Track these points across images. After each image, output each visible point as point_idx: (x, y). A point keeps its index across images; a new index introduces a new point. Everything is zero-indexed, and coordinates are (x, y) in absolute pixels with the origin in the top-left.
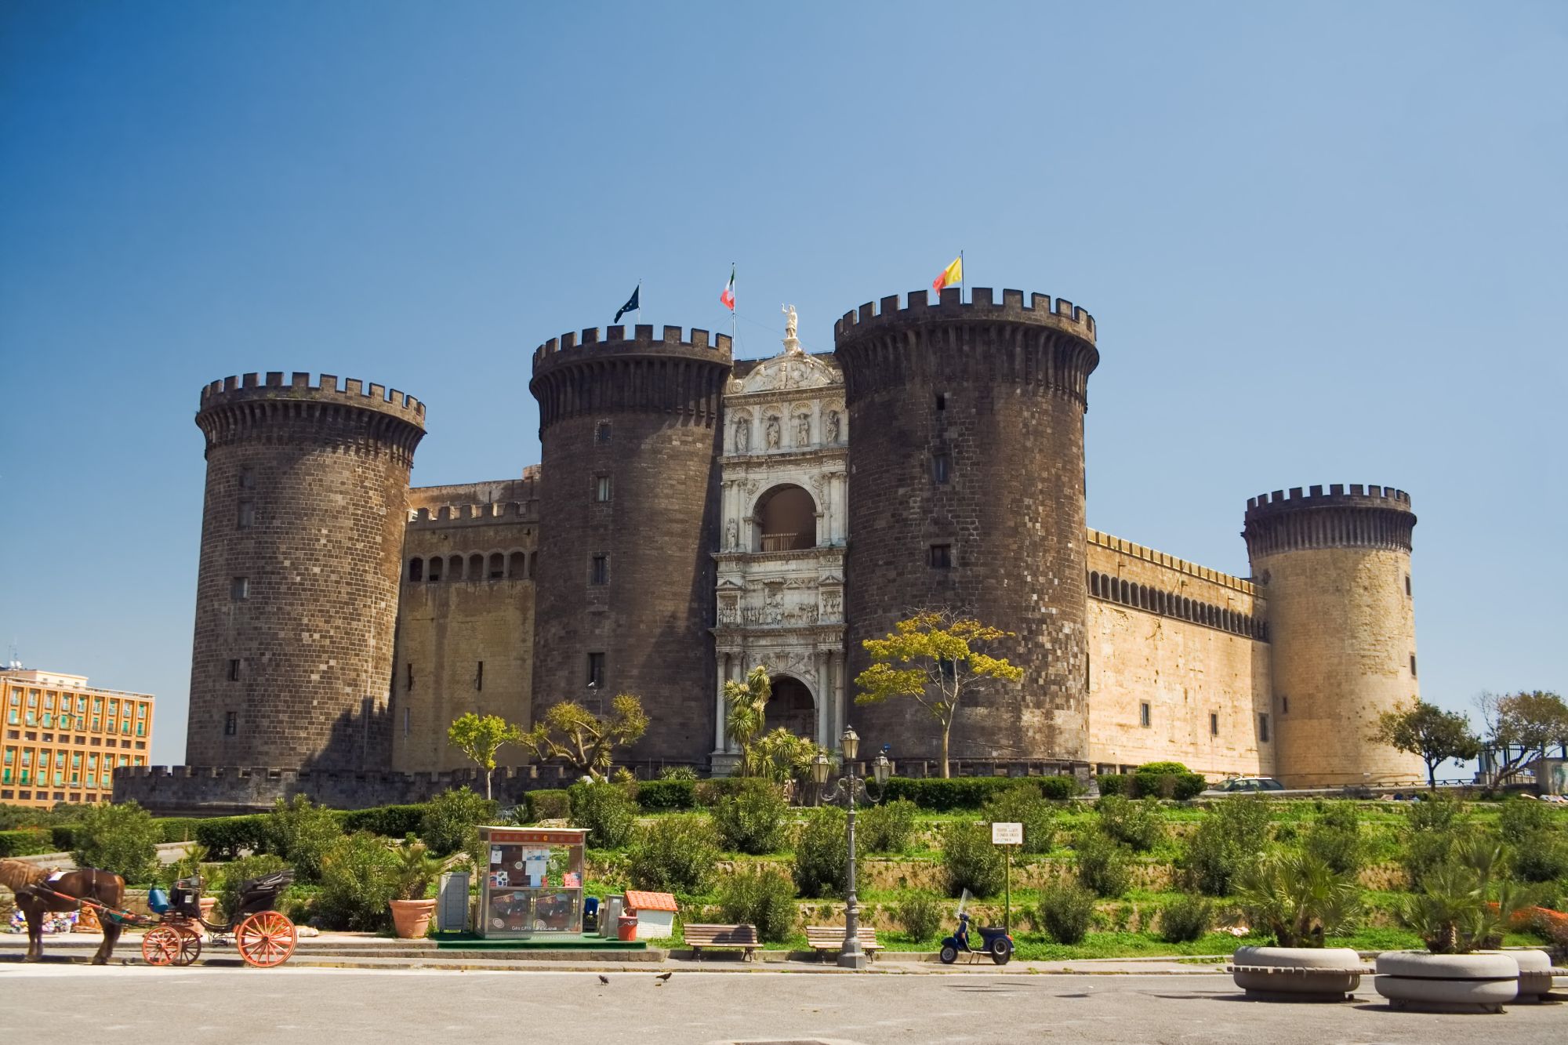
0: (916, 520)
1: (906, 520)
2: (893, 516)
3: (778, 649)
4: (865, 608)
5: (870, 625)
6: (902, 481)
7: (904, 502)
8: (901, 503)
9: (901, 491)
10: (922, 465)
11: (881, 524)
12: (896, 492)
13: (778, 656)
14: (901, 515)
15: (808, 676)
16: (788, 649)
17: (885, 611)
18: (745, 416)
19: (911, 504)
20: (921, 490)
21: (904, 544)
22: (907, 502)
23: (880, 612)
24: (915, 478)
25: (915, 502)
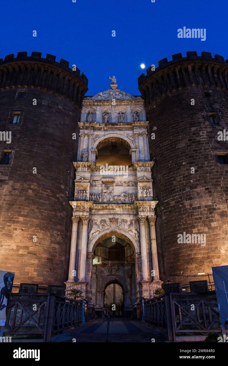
0: (204, 141)
1: (199, 141)
2: (189, 140)
3: (111, 217)
4: (175, 189)
5: (181, 197)
6: (192, 125)
7: (196, 133)
8: (194, 134)
9: (193, 129)
10: (203, 118)
11: (182, 145)
12: (191, 130)
13: (111, 220)
14: (196, 139)
15: (130, 233)
16: (117, 217)
17: (191, 188)
18: (92, 111)
19: (201, 134)
20: (206, 128)
21: (200, 153)
22: (199, 134)
23: (188, 189)
24: (201, 123)
25: (203, 133)
